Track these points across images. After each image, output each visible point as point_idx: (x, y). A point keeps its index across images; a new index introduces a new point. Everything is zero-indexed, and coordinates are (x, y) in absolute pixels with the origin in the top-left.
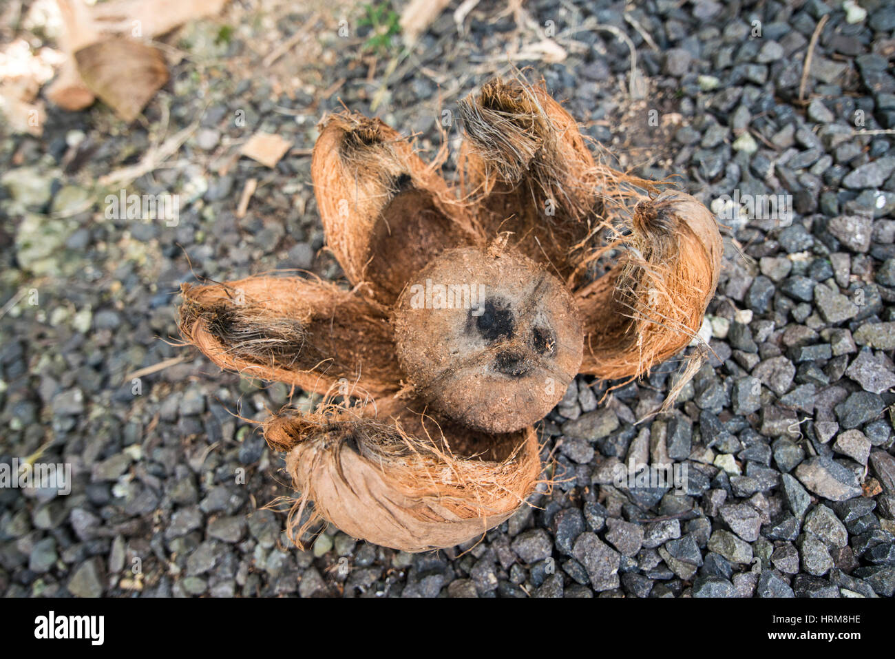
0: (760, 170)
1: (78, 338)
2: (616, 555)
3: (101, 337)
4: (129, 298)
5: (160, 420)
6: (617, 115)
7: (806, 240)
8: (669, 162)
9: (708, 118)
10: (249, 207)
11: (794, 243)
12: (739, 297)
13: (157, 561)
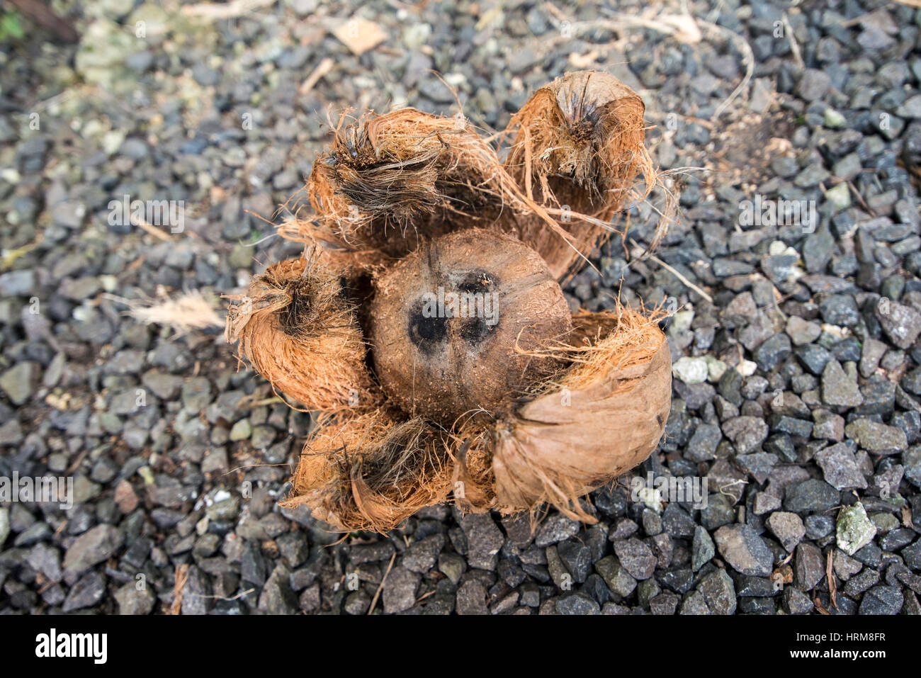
0: (839, 228)
1: (102, 157)
2: (501, 537)
3: (123, 165)
4: (165, 135)
5: (145, 263)
6: (726, 121)
7: (850, 315)
8: (753, 188)
9: (815, 155)
10: (315, 87)
11: (834, 313)
12: (750, 346)
13: (88, 391)
